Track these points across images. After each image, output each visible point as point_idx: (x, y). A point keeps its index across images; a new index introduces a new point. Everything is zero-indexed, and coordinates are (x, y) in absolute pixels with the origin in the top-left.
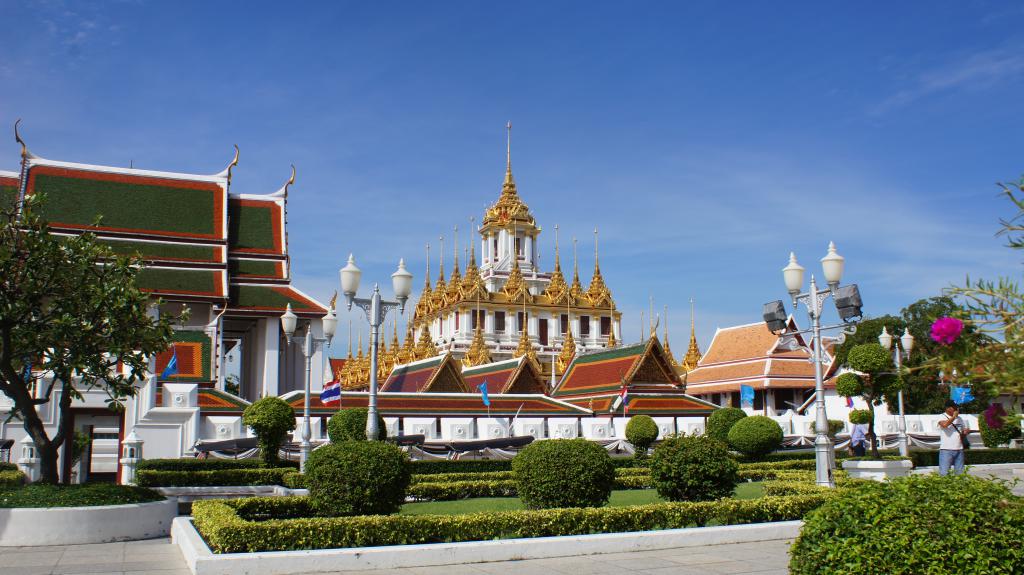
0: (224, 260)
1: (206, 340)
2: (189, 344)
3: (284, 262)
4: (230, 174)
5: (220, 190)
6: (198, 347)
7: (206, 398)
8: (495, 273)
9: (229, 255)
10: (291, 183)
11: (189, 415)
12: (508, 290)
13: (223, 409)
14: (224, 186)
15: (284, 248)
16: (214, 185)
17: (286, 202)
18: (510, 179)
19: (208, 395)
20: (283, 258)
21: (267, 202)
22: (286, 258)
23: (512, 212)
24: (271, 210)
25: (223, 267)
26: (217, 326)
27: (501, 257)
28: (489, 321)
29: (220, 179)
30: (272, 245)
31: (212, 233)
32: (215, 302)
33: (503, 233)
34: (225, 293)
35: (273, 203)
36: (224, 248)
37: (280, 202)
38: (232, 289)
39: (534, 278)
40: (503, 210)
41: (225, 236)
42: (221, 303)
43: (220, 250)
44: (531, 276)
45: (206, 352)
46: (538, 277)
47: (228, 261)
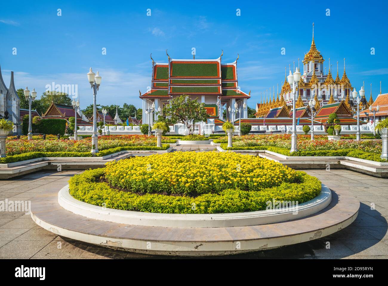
0: (220, 83)
1: (216, 107)
2: (212, 108)
3: (236, 82)
4: (221, 58)
5: (218, 63)
6: (214, 108)
7: (217, 121)
8: (308, 76)
9: (222, 82)
10: (238, 59)
11: (213, 125)
12: (311, 82)
13: (220, 123)
14: (219, 62)
15: (236, 79)
16: (217, 62)
17: (236, 65)
18: (314, 44)
19: (217, 120)
20: (236, 81)
21: (231, 65)
22: (237, 81)
23: (314, 55)
24: (233, 67)
25: (220, 85)
26: (219, 103)
27: (310, 71)
28: (304, 93)
29: (218, 60)
30: (233, 78)
31: (217, 76)
32: (218, 95)
33: (311, 62)
34: (221, 93)
35: (233, 65)
36: (220, 80)
37: (235, 65)
38: (223, 91)
39: (322, 77)
40: (311, 54)
41: (220, 76)
42: (220, 95)
43: (219, 80)
44: (321, 76)
45: (217, 109)
46: (323, 76)
47: (222, 83)
